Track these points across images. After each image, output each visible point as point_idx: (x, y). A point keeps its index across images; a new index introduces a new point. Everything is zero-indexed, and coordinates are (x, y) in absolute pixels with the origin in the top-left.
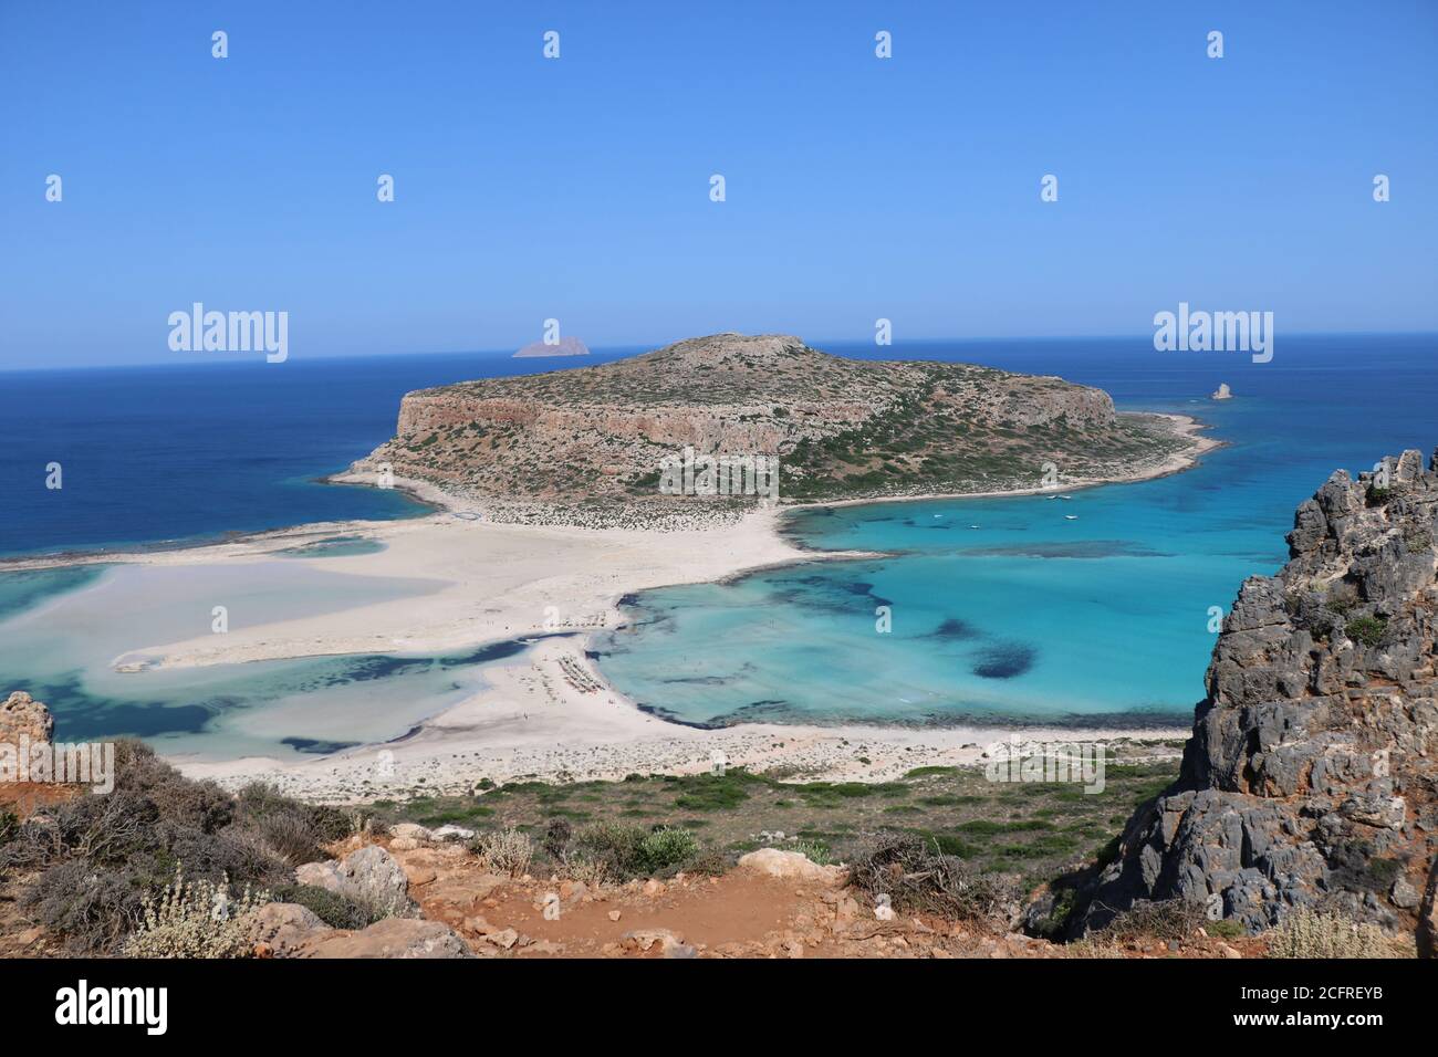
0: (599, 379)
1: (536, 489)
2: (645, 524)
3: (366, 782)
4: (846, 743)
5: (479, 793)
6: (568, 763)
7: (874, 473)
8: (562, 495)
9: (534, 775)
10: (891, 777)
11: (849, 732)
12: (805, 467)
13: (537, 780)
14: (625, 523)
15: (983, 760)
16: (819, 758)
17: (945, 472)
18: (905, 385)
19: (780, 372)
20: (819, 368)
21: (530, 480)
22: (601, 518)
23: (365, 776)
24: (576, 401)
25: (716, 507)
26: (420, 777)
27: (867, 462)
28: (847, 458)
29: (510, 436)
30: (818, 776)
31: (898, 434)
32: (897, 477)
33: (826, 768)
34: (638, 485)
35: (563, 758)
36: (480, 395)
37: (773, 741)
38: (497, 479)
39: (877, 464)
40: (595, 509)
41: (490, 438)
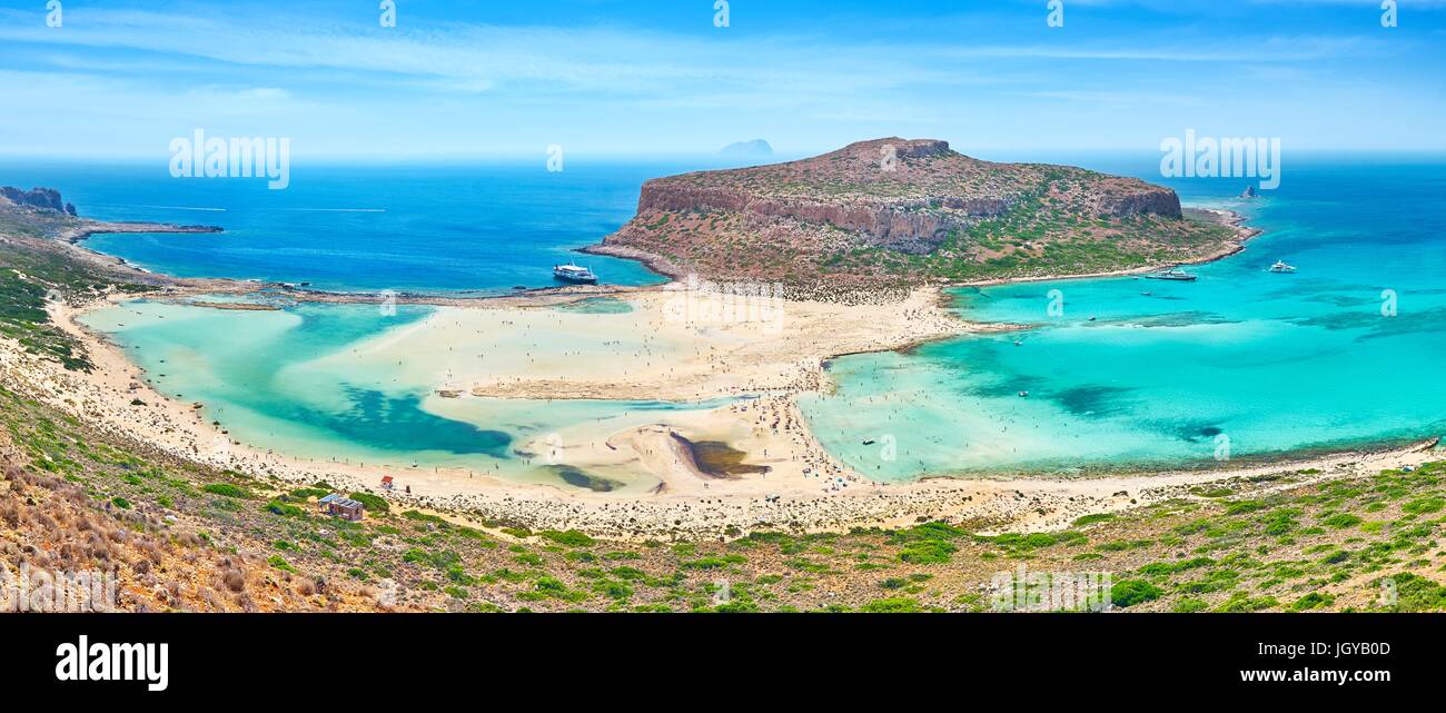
0: (793, 173)
1: (747, 265)
2: (834, 298)
3: (632, 520)
4: (1022, 495)
5: (728, 539)
6: (797, 514)
7: (1008, 258)
8: (767, 271)
9: (770, 525)
10: (1063, 526)
11: (1023, 485)
12: (955, 252)
13: (774, 529)
14: (817, 297)
15: (1132, 506)
16: (1004, 509)
17: (1062, 257)
18: (1027, 183)
19: (934, 171)
20: (963, 169)
21: (742, 257)
22: (799, 292)
23: (631, 514)
24: (777, 191)
25: (888, 285)
26: (676, 518)
27: (1002, 248)
28: (987, 245)
29: (725, 219)
30: (1006, 527)
31: (1024, 224)
32: (1026, 260)
33: (1010, 519)
34: (826, 264)
35: (791, 508)
36: (701, 184)
37: (962, 495)
38: (716, 256)
39: (1010, 250)
40: (794, 284)
41: (709, 221)
